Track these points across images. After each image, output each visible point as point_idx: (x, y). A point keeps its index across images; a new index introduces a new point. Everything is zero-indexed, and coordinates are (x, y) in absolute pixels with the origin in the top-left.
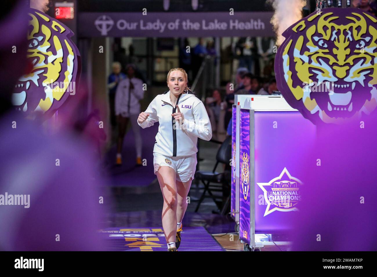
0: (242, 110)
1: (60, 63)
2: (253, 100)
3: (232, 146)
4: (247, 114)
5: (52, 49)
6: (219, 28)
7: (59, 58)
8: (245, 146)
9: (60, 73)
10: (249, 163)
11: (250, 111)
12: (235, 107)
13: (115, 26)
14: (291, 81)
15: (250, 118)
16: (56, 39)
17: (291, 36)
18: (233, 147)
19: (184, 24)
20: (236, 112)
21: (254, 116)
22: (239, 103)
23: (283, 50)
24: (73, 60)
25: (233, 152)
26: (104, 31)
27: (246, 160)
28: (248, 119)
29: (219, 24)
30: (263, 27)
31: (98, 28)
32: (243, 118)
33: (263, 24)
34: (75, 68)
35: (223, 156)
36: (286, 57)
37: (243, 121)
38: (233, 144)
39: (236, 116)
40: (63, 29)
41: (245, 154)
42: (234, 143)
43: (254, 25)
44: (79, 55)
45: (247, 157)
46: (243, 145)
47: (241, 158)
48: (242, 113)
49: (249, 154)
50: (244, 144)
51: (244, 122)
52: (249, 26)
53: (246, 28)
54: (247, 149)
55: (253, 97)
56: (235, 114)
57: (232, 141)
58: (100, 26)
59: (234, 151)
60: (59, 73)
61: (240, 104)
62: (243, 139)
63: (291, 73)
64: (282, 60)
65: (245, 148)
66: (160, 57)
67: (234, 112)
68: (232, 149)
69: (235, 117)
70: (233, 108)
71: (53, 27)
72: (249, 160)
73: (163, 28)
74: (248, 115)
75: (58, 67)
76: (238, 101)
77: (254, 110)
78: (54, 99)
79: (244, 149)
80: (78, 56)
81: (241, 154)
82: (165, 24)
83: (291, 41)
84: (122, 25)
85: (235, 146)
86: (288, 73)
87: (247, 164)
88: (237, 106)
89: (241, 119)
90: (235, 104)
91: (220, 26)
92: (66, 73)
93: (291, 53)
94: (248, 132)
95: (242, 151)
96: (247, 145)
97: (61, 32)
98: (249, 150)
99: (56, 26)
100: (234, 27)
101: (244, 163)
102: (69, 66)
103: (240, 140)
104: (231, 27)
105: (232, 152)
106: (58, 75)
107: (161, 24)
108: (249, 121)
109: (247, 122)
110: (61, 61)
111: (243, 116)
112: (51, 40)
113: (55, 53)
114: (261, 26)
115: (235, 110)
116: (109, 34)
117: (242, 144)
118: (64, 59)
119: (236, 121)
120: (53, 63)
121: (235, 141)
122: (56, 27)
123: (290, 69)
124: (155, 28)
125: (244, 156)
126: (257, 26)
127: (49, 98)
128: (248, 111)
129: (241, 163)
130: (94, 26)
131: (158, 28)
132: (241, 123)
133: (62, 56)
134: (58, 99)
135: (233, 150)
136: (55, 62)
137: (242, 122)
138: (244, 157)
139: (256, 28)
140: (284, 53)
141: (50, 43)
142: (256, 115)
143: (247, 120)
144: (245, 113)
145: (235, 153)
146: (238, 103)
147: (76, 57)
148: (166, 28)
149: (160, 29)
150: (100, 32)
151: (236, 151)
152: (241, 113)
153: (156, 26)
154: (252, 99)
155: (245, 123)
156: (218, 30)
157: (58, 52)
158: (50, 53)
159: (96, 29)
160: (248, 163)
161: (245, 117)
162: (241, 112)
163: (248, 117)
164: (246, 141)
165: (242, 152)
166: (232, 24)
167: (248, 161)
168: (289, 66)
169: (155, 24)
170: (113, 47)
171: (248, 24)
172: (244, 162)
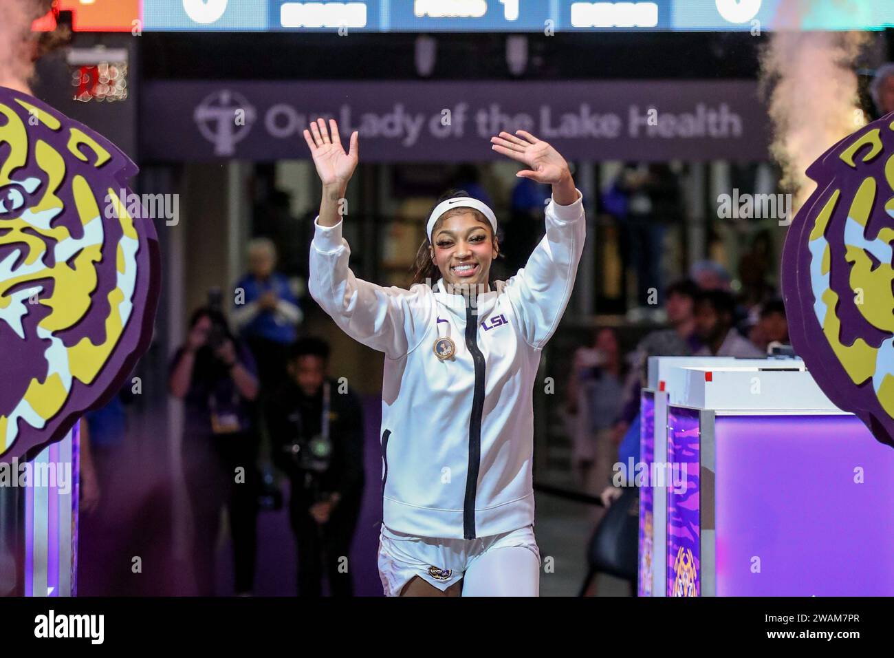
0: (675, 411)
1: (94, 262)
2: (711, 381)
3: (641, 520)
4: (690, 422)
5: (69, 219)
6: (595, 132)
7: (89, 247)
8: (685, 529)
9: (94, 296)
10: (698, 582)
11: (702, 416)
12: (651, 396)
13: (258, 126)
14: (836, 323)
15: (700, 436)
16: (80, 186)
17: (834, 178)
18: (644, 526)
19: (482, 118)
20: (654, 413)
21: (712, 431)
22: (663, 385)
23: (811, 224)
24: (137, 255)
25: (645, 543)
26: (225, 143)
27: (689, 571)
28: (691, 440)
29: (595, 118)
30: (738, 129)
31: (206, 132)
32: (677, 435)
33: (736, 121)
34: (140, 278)
35: (609, 549)
36: (818, 246)
37: (678, 447)
38: (644, 516)
39: (653, 428)
40: (103, 155)
41: (685, 552)
42: (647, 513)
43: (707, 125)
44: (155, 237)
45: (689, 564)
46: (678, 525)
47: (671, 565)
48: (675, 420)
49: (697, 554)
50: (680, 520)
51: (681, 450)
52: (691, 126)
53: (683, 132)
54: (691, 538)
55: (708, 370)
56: (651, 420)
57: (642, 508)
58: (213, 125)
59: (647, 540)
60: (91, 295)
61: (668, 389)
62: (678, 504)
63: (835, 297)
64: (807, 256)
65: (685, 533)
66: (401, 220)
67: (648, 415)
68: (640, 534)
69: (650, 430)
70: (644, 401)
71: (72, 146)
72: (699, 572)
73: (414, 130)
74: (696, 427)
75: (87, 278)
76: (662, 378)
77: (713, 411)
78: (74, 379)
79: (683, 536)
80: (151, 241)
81: (671, 552)
82: (420, 120)
83: (837, 193)
84: (282, 121)
85: (652, 523)
86: (825, 299)
87: (691, 585)
88: (659, 398)
89: (670, 440)
90: (650, 389)
91: (598, 125)
92: (112, 297)
93: (835, 232)
94: (696, 483)
95: (673, 545)
96: (692, 525)
97: (98, 164)
98: (698, 539)
99: (80, 145)
100: (643, 128)
101: (680, 581)
102: (123, 273)
103: (668, 505)
104: (634, 130)
105: (640, 541)
106: (87, 302)
107: (408, 121)
108: (696, 447)
109: (693, 451)
110: (98, 257)
111: (677, 429)
112: (64, 191)
113: (77, 231)
114: (730, 126)
115: (651, 407)
116: (241, 149)
117: (673, 521)
118: (105, 251)
119: (653, 444)
120: (70, 262)
121: (649, 507)
122: (81, 147)
123: (833, 285)
124: (388, 133)
125: (682, 560)
126: (718, 125)
127: (56, 375)
128: (694, 414)
129: (671, 581)
130: (193, 126)
131: (397, 131)
132: (671, 451)
133: (99, 239)
134: (87, 380)
135: (644, 536)
136: (77, 262)
137: (675, 450)
138: (682, 562)
139: (714, 132)
140: (813, 233)
141: (61, 199)
142: (721, 428)
143: (691, 443)
144: (683, 421)
145: (651, 546)
146: (659, 385)
147: (146, 244)
148: (425, 131)
149: (405, 134)
150: (212, 146)
151: (652, 539)
152: (672, 420)
153: (391, 125)
154: (709, 376)
155: (684, 452)
156: (590, 138)
157: (86, 228)
158: (61, 232)
159: (198, 134)
160: (695, 582)
161: (684, 434)
162: (670, 416)
163: (696, 432)
164: (687, 510)
165: (675, 547)
166: (635, 120)
167: (693, 574)
168: (828, 275)
169: (387, 119)
170: (250, 189)
171: (688, 119)
172: (680, 577)
